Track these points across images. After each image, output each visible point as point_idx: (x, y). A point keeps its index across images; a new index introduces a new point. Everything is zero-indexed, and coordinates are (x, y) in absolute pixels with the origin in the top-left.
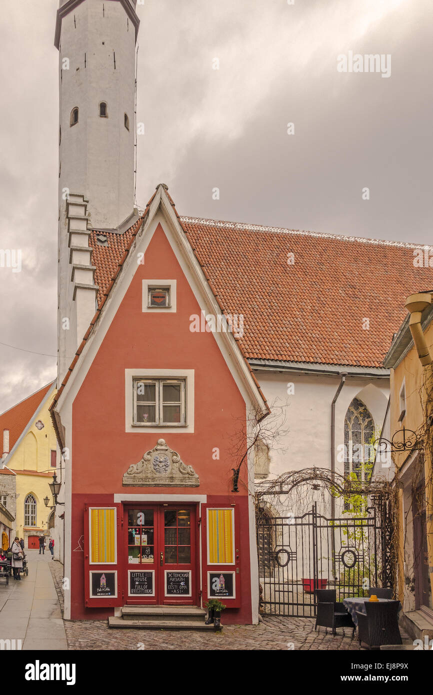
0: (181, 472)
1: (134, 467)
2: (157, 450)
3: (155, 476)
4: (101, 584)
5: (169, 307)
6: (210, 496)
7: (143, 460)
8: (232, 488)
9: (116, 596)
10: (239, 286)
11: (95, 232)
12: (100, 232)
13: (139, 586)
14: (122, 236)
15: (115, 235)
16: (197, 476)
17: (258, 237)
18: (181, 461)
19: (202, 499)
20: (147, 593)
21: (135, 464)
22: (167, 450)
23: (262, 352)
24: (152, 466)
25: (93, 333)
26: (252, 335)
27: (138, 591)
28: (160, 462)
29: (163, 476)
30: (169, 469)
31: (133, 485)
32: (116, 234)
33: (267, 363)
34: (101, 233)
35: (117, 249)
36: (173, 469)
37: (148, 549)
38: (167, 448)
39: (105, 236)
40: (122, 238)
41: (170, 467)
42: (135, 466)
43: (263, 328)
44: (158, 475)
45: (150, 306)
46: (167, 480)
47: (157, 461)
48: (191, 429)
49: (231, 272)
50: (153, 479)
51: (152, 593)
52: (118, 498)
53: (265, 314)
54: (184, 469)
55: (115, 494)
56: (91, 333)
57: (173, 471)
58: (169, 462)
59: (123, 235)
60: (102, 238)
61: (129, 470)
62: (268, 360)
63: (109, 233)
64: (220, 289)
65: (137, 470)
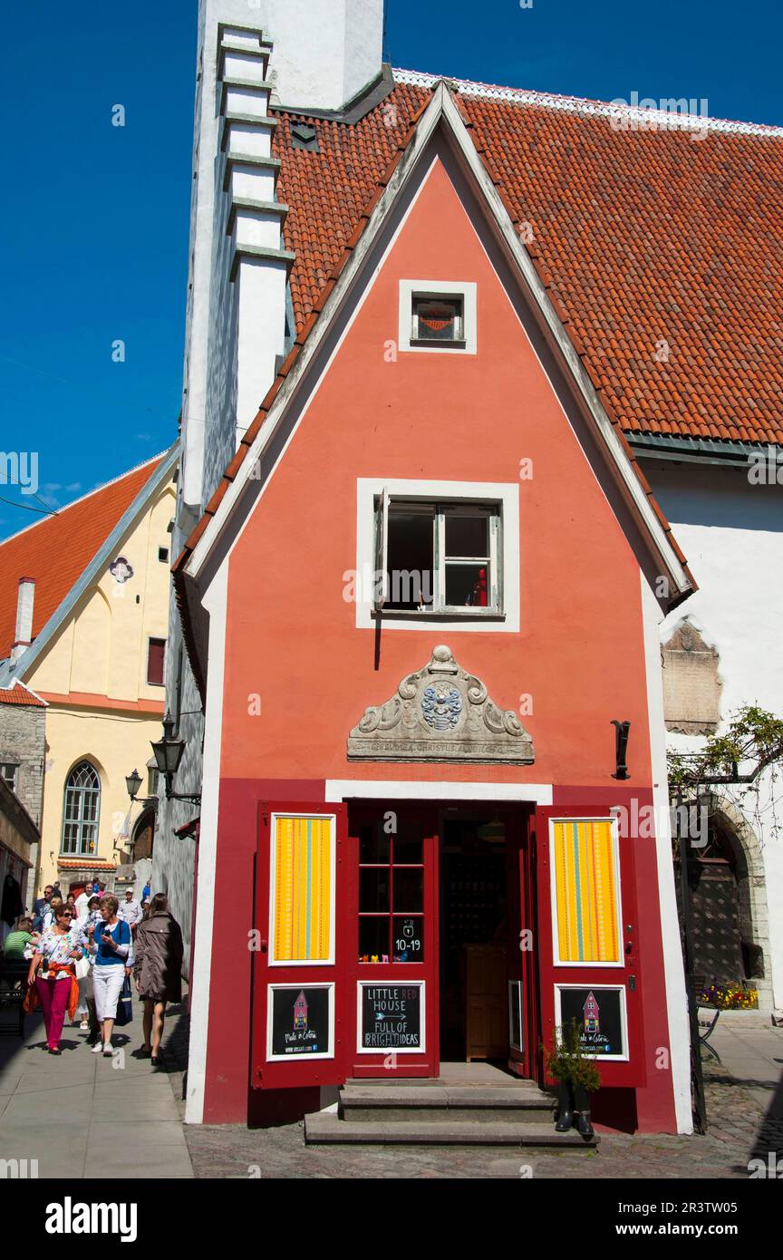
0: (489, 727)
1: (377, 714)
2: (430, 672)
3: (427, 736)
4: (296, 1021)
5: (461, 345)
6: (561, 787)
7: (397, 696)
8: (613, 768)
9: (330, 1054)
10: (632, 257)
11: (286, 116)
12: (298, 116)
13: (385, 1025)
14: (352, 127)
15: (335, 124)
16: (527, 737)
17: (679, 141)
18: (489, 701)
19: (542, 794)
20: (405, 1045)
21: (378, 705)
22: (455, 673)
23: (690, 419)
24: (421, 712)
25: (283, 396)
26: (666, 377)
27: (384, 1037)
28: (441, 702)
29: (446, 737)
30: (460, 719)
31: (373, 758)
32: (339, 124)
33: (704, 446)
34: (303, 119)
35: (340, 161)
36: (471, 720)
37: (408, 924)
38: (455, 669)
39: (311, 126)
40: (352, 133)
41: (463, 714)
42: (378, 712)
43: (693, 362)
44: (434, 733)
45: (416, 337)
46: (457, 747)
47: (431, 698)
48: (512, 624)
49: (614, 224)
50: (423, 744)
51: (418, 1045)
52: (336, 791)
53: (698, 328)
54: (497, 720)
55: (327, 781)
56: (279, 396)
57: (471, 724)
58: (462, 702)
59: (355, 126)
60: (305, 132)
61: (363, 722)
62: (706, 439)
63: (322, 121)
64: (588, 264)
65: (384, 720)
